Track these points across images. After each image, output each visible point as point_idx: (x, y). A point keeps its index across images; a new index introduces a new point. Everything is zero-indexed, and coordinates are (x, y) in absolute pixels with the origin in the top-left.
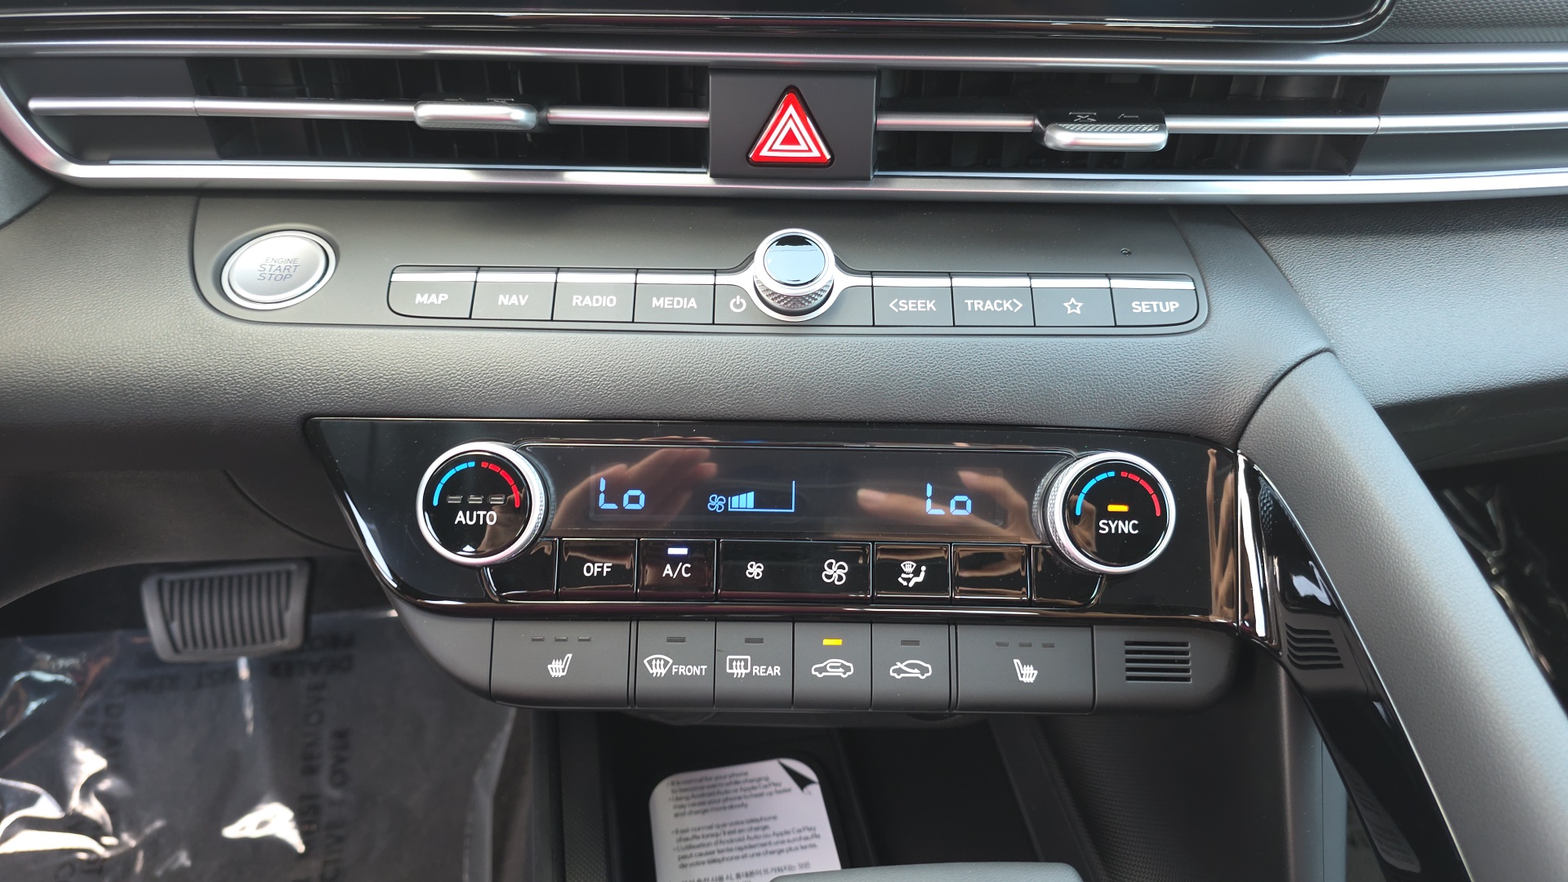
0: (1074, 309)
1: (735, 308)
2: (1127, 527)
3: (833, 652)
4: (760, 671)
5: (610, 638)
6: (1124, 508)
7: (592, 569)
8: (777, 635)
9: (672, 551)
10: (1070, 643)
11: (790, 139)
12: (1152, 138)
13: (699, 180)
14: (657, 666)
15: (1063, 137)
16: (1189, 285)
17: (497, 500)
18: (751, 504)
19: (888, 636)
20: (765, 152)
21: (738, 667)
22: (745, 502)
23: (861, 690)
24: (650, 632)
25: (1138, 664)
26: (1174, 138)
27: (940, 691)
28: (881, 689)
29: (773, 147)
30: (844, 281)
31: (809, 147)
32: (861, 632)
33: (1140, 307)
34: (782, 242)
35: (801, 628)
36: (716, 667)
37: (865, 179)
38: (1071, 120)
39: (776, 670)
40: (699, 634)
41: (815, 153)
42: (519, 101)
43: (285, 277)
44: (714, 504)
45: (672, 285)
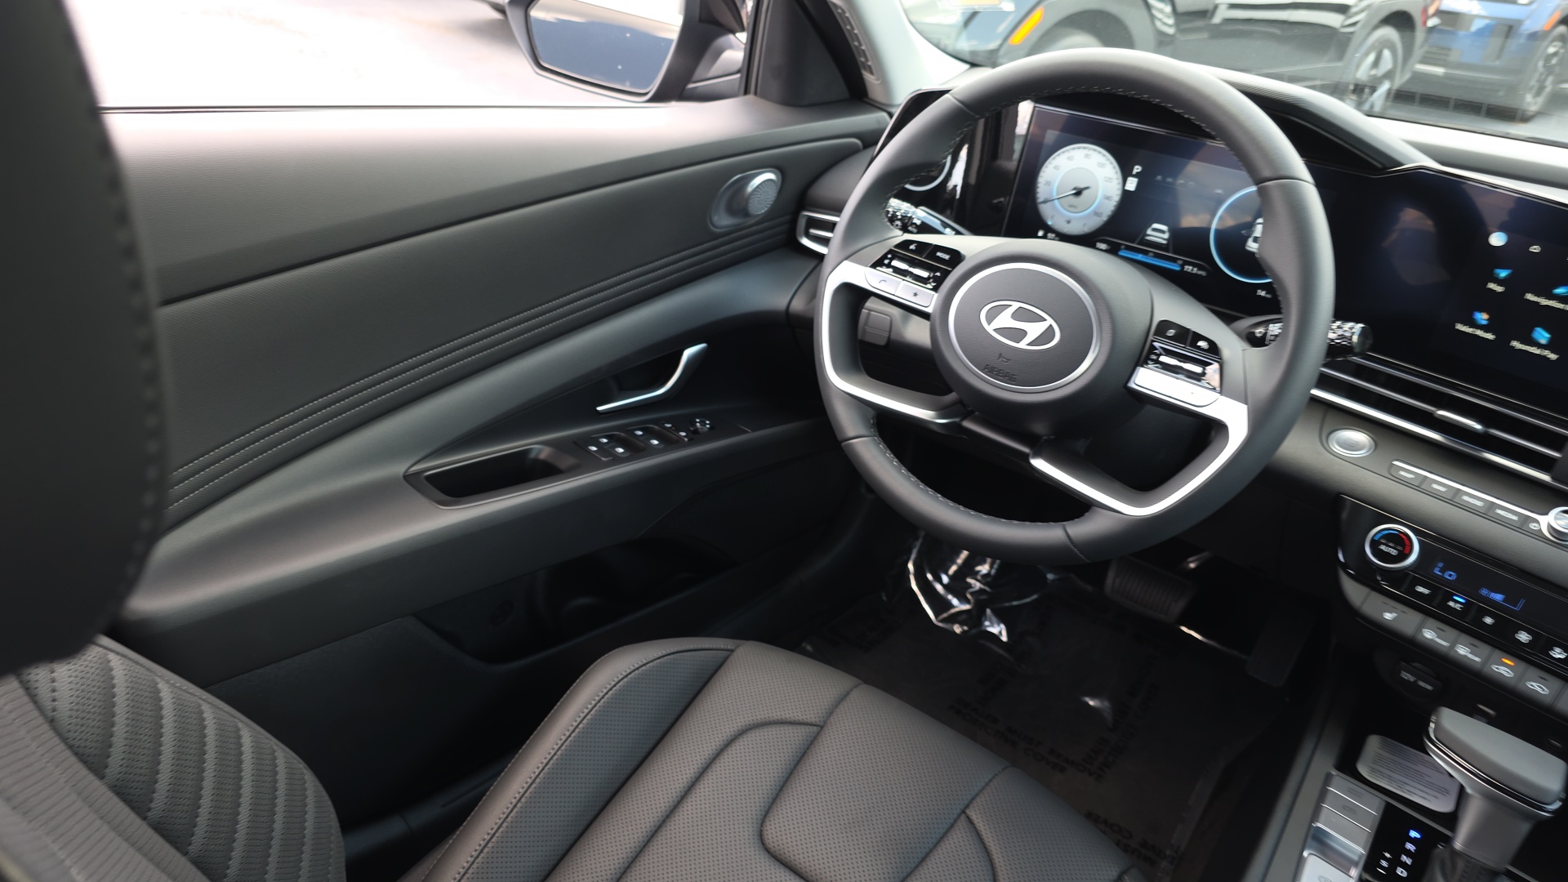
1: (1533, 526)
3: (1507, 666)
4: (1470, 656)
5: (1415, 616)
7: (1420, 589)
8: (1486, 649)
9: (1457, 598)
13: (1544, 477)
14: (1429, 634)
17: (1400, 548)
18: (1500, 599)
19: (1534, 672)
21: (1462, 651)
22: (1498, 597)
23: (1511, 683)
24: (1431, 621)
27: (1548, 701)
28: (1521, 688)
32: (1522, 665)
35: (1497, 651)
36: (1453, 645)
39: (1477, 659)
40: (1452, 633)
42: (1479, 421)
43: (1353, 446)
44: (1484, 592)
45: (1509, 510)
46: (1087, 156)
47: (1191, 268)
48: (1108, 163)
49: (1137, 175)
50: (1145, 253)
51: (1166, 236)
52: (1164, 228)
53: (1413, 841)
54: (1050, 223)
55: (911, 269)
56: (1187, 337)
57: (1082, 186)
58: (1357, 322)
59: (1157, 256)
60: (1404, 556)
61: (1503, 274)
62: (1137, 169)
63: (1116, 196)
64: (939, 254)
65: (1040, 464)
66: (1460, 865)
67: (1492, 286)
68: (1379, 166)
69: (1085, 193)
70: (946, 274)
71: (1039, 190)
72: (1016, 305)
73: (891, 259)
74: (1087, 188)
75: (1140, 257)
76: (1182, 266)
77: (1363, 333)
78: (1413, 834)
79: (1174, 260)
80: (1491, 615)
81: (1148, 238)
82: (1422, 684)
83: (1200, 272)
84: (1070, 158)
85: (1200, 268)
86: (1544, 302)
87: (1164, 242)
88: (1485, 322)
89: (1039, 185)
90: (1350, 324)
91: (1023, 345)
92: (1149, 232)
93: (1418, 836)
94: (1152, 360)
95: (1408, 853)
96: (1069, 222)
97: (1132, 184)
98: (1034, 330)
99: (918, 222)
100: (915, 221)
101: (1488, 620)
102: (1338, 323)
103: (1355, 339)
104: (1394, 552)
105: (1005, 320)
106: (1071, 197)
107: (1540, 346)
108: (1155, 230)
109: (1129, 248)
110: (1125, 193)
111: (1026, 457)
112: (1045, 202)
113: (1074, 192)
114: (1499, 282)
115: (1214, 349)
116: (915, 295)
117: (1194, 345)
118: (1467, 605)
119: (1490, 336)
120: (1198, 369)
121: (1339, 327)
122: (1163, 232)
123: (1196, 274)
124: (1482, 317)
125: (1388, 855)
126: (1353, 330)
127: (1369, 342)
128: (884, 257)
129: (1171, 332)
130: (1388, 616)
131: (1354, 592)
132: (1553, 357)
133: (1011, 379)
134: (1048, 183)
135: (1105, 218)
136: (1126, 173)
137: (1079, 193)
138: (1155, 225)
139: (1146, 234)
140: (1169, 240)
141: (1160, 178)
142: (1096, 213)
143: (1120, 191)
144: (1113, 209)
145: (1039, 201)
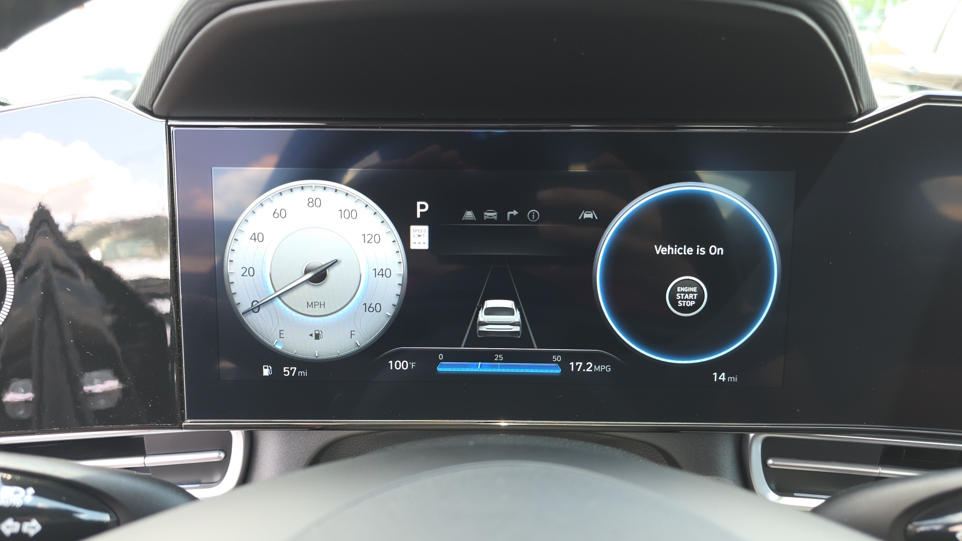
46: (313, 203)
47: (580, 364)
48: (360, 207)
49: (424, 219)
50: (488, 357)
51: (516, 317)
52: (509, 304)
54: (279, 347)
57: (320, 260)
59: (509, 358)
62: (422, 207)
63: (397, 267)
69: (331, 273)
71: (234, 289)
74: (335, 262)
75: (479, 368)
76: (564, 365)
79: (546, 358)
81: (483, 328)
83: (601, 368)
84: (279, 214)
85: (599, 359)
87: (517, 329)
89: (232, 279)
92: (482, 317)
96: (317, 337)
97: (420, 237)
106: (308, 288)
108: (491, 311)
109: (452, 357)
110: (412, 256)
112: (255, 308)
113: (309, 275)
122: (508, 311)
123: (594, 373)
134: (249, 272)
135: (388, 310)
137: (319, 276)
138: (490, 304)
139: (476, 323)
140: (523, 324)
141: (469, 215)
142: (368, 308)
143: (402, 257)
144: (398, 290)
145: (242, 309)
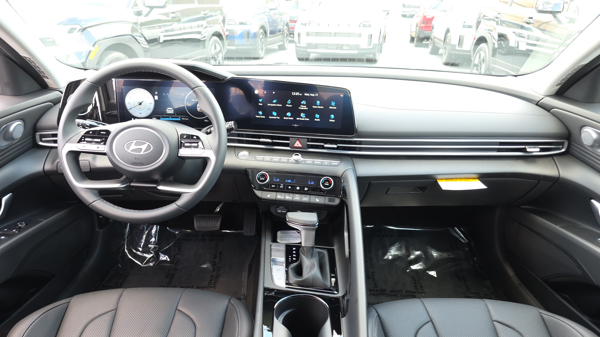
0: (326, 163)
1: (290, 161)
2: (328, 184)
3: (297, 197)
4: (289, 198)
5: (274, 194)
6: (328, 182)
7: (273, 186)
8: (292, 195)
9: (281, 185)
10: (323, 198)
11: (298, 144)
12: (335, 146)
13: (288, 148)
14: (279, 197)
15: (326, 146)
16: (339, 162)
17: (264, 177)
18: (290, 181)
19: (303, 196)
20: (295, 146)
21: (287, 197)
22: (289, 181)
23: (300, 200)
24: (278, 193)
25: (330, 201)
26: (338, 147)
27: (308, 201)
28: (302, 200)
29: (296, 145)
30: (302, 159)
31: (300, 145)
32: (300, 195)
33: (333, 163)
34: (295, 155)
35: (294, 194)
36: (285, 197)
37: (305, 149)
38: (327, 144)
39: (291, 198)
40: (283, 194)
41: (300, 146)
42: (270, 139)
43: (244, 156)
44: (286, 181)
45: (284, 159)
46: (139, 92)
47: (183, 118)
48: (146, 93)
49: (157, 95)
50: (168, 117)
51: (173, 111)
52: (171, 109)
53: (294, 250)
54: (135, 115)
55: (93, 140)
56: (190, 137)
57: (140, 101)
58: (232, 121)
59: (172, 117)
60: (266, 179)
61: (261, 100)
62: (156, 93)
63: (153, 103)
64: (101, 133)
65: (161, 188)
66: (305, 249)
67: (259, 104)
68: (222, 79)
69: (142, 103)
70: (106, 139)
71: (127, 106)
72: (135, 141)
73: (84, 139)
74: (143, 101)
75: (168, 119)
76: (181, 119)
77: (234, 124)
78: (294, 249)
79: (178, 117)
80: (290, 186)
82: (283, 211)
83: (186, 119)
84: (133, 94)
85: (186, 118)
86: (272, 105)
87: (173, 113)
88: (262, 114)
89: (126, 104)
90: (230, 122)
91: (142, 153)
92: (167, 111)
93: (295, 249)
94: (183, 146)
95: (294, 254)
96: (140, 114)
97: (156, 98)
98: (144, 147)
99: (89, 125)
100: (87, 125)
101: (290, 187)
102: (227, 122)
103: (233, 126)
104: (264, 179)
105: (133, 147)
106: (139, 105)
107: (275, 116)
108: (168, 110)
109: (163, 117)
110: (155, 101)
111: (156, 187)
112: (130, 109)
113: (139, 104)
114: (261, 103)
115: (198, 138)
116: (98, 148)
117: (192, 138)
118: (284, 186)
119: (264, 117)
120: (196, 145)
121: (228, 124)
122: (171, 110)
124: (260, 113)
125: (290, 257)
126: (231, 124)
127: (237, 126)
128: (81, 138)
129: (185, 137)
130: (268, 196)
131: (259, 193)
132: (279, 118)
133: (142, 164)
134: (129, 103)
135: (152, 110)
136: (153, 96)
137: (140, 104)
138: (168, 109)
139: (166, 112)
140: (174, 112)
141: (164, 94)
142: (149, 109)
143: (154, 101)
144: (153, 106)
145: (128, 109)
